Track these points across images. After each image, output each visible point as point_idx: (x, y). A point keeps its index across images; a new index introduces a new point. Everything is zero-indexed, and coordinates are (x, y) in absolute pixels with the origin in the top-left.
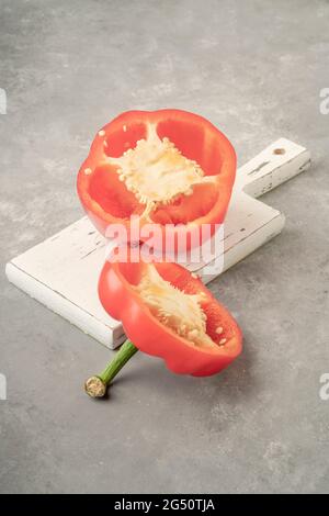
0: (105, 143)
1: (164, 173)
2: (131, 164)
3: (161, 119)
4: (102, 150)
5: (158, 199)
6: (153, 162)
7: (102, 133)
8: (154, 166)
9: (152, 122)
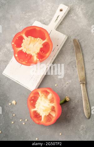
0: (15, 45)
1: (34, 45)
2: (25, 48)
3: (24, 32)
4: (15, 47)
5: (36, 53)
6: (29, 44)
7: (13, 43)
8: (30, 45)
9: (23, 34)
